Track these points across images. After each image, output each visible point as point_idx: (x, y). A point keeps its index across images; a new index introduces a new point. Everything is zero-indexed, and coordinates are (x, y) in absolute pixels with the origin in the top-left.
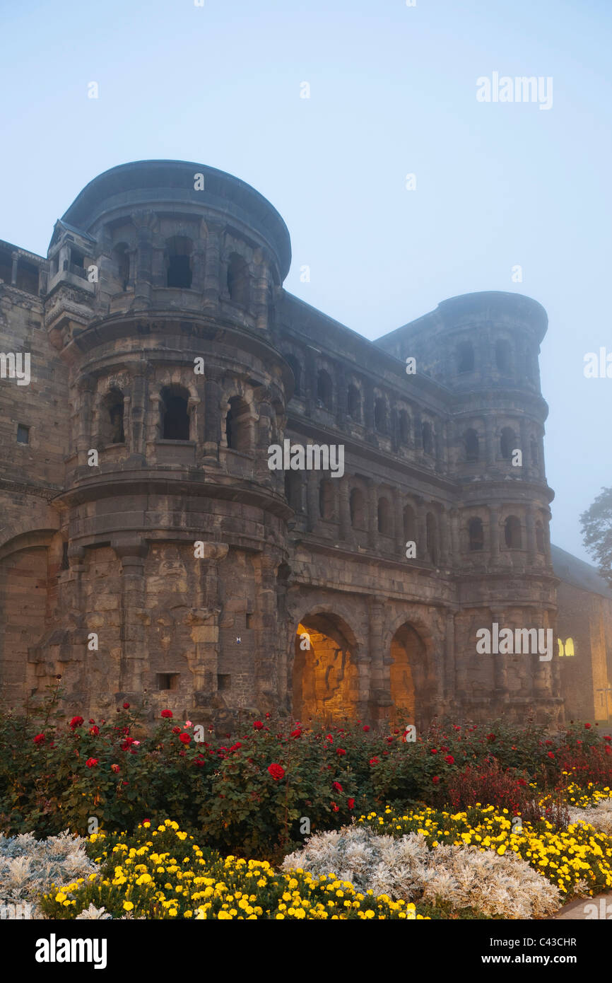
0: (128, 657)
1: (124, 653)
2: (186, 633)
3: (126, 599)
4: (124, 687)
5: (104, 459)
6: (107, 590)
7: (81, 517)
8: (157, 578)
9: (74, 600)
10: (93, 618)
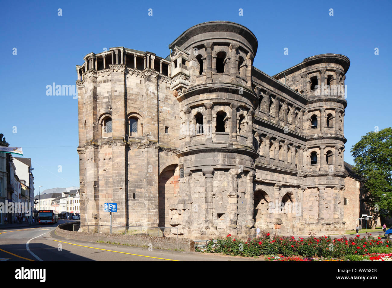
0: (209, 208)
1: (207, 207)
2: (227, 200)
3: (208, 189)
4: (208, 218)
5: (196, 139)
6: (199, 185)
7: (189, 160)
8: (217, 181)
9: (187, 189)
10: (194, 195)
